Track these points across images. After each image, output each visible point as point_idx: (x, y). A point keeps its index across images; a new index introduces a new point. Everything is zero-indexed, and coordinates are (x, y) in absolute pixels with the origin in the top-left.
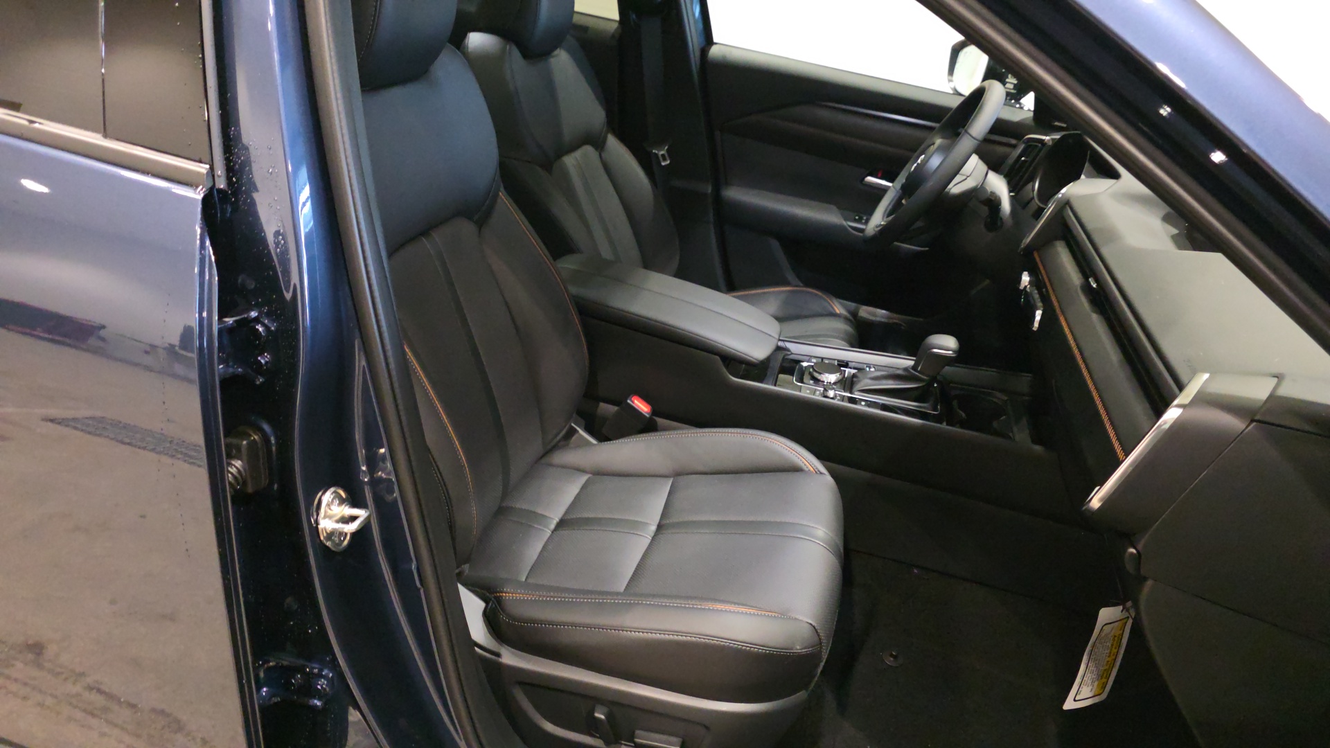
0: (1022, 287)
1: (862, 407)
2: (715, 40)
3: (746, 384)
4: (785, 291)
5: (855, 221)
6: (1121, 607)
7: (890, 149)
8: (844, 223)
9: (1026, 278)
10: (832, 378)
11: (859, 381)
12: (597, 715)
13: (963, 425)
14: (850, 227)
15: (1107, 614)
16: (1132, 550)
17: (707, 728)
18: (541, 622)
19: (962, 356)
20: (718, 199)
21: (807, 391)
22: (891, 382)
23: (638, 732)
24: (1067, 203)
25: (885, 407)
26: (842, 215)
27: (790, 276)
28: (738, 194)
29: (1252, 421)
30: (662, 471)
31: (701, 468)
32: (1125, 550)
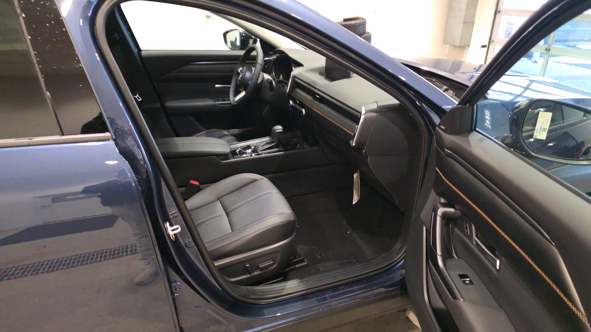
0: (291, 105)
1: (264, 155)
2: (142, 49)
3: (229, 161)
4: (205, 133)
5: (218, 101)
6: (357, 173)
7: (221, 74)
8: (215, 103)
9: (291, 102)
10: (250, 151)
11: (258, 149)
12: (247, 266)
13: (290, 150)
14: (218, 104)
15: (355, 175)
16: (364, 151)
17: (278, 252)
18: (219, 248)
19: (285, 130)
20: (163, 107)
21: (245, 157)
22: (267, 145)
23: (259, 265)
24: (295, 77)
25: (269, 153)
26: (213, 100)
27: (201, 128)
28: (170, 104)
29: (377, 113)
30: (213, 200)
31: (226, 193)
32: (363, 151)
